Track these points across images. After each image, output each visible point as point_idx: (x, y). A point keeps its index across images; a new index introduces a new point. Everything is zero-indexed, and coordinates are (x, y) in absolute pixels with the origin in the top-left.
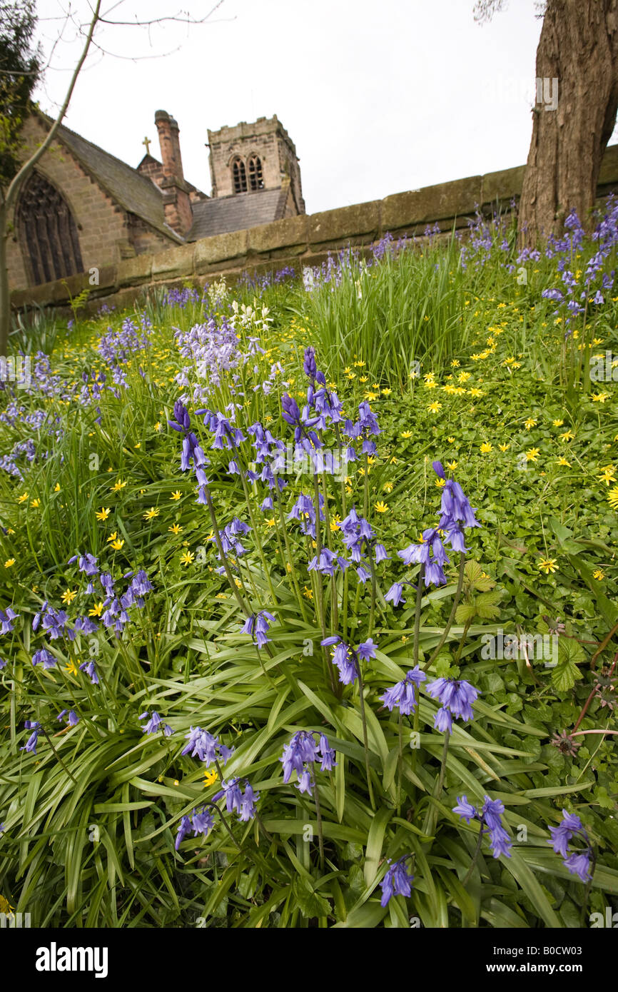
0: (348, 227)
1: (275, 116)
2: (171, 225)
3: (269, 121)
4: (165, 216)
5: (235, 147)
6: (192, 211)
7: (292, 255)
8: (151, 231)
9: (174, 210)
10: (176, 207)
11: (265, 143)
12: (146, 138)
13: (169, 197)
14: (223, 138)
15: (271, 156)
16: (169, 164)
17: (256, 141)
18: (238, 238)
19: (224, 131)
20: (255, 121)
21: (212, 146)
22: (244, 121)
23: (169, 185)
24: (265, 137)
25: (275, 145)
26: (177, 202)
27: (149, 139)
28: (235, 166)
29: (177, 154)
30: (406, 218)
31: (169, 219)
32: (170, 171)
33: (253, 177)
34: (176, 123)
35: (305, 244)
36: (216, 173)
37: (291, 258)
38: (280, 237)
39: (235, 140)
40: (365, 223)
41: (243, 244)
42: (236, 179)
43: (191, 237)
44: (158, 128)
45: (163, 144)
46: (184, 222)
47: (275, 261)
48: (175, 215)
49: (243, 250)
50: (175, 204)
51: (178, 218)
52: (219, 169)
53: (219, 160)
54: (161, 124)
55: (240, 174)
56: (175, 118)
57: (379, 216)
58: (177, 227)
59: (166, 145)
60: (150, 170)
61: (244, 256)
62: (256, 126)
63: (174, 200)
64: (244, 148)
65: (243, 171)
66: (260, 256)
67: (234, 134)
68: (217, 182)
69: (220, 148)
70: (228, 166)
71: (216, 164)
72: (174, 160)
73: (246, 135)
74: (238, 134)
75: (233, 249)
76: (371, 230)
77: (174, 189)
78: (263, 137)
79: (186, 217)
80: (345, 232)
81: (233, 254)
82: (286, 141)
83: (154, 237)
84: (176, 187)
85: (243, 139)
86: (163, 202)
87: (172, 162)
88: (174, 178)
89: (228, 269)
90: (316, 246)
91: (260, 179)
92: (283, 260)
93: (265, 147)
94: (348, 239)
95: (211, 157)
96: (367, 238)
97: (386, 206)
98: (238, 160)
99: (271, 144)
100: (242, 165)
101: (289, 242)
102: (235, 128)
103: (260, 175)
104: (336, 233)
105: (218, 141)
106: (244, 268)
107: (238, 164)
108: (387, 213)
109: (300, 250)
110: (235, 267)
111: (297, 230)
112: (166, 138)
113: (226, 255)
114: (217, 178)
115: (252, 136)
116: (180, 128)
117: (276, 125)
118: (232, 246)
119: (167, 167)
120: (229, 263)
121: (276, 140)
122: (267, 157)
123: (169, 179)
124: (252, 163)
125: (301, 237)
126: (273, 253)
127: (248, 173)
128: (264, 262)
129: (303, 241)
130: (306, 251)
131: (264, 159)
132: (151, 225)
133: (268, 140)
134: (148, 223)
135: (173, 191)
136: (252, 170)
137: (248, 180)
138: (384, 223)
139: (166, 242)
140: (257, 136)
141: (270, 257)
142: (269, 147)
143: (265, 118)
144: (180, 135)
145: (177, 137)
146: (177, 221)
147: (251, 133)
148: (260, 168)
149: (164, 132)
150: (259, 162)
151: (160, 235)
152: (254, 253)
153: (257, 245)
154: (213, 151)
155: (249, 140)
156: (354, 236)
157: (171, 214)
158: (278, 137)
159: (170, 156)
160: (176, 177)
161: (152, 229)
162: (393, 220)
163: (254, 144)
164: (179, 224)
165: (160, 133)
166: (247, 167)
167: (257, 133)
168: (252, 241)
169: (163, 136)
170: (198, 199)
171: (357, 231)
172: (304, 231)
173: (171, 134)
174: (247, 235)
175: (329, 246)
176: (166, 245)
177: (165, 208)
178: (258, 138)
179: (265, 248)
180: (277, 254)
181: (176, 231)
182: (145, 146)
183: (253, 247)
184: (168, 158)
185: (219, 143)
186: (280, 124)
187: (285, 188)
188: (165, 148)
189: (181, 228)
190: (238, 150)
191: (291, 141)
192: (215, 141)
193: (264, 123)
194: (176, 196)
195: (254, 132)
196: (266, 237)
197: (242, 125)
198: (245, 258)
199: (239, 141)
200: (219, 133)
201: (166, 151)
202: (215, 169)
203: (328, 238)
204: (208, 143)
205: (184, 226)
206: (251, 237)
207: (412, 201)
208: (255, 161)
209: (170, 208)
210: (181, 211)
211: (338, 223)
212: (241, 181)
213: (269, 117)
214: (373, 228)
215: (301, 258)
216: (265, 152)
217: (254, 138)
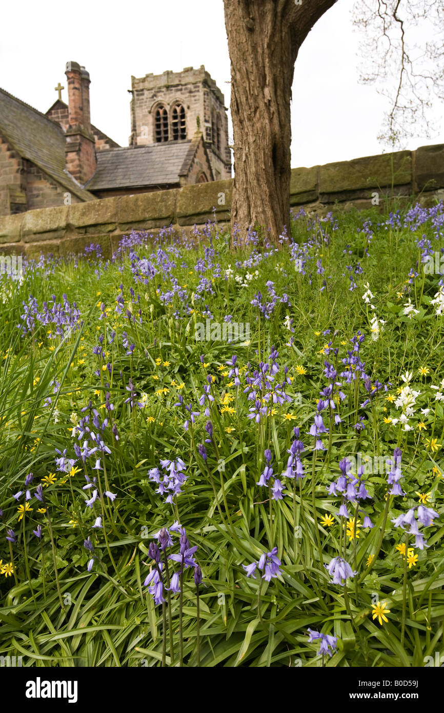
0: (149, 211)
1: (203, 67)
2: (72, 173)
3: (196, 71)
4: (67, 163)
5: (159, 94)
6: (96, 159)
7: (103, 232)
8: (45, 179)
9: (76, 157)
10: (78, 154)
11: (191, 92)
12: (59, 84)
13: (72, 145)
14: (147, 85)
15: (195, 106)
16: (76, 113)
17: (181, 90)
18: (61, 212)
19: (149, 79)
20: (182, 70)
21: (135, 93)
22: (170, 70)
23: (73, 133)
24: (190, 86)
25: (200, 95)
26: (80, 150)
27: (62, 85)
28: (158, 113)
29: (85, 104)
30: (196, 207)
31: (70, 166)
32: (76, 119)
33: (175, 124)
34: (88, 74)
35: (114, 223)
36: (137, 119)
37: (103, 234)
38: (95, 215)
39: (160, 88)
40: (164, 209)
41: (64, 218)
42: (158, 126)
43: (93, 185)
44: (68, 78)
45: (71, 94)
46: (86, 169)
47: (89, 236)
48: (77, 162)
49: (63, 224)
50: (78, 152)
51: (80, 166)
52: (141, 115)
53: (141, 106)
54: (71, 75)
55: (162, 121)
56: (87, 69)
57: (175, 204)
58: (78, 175)
59: (74, 94)
60: (60, 115)
61: (63, 229)
62: (182, 75)
63: (77, 148)
64: (168, 96)
65: (166, 119)
66: (77, 230)
67: (158, 82)
68: (137, 128)
69: (143, 94)
70: (150, 112)
71: (138, 110)
72: (81, 109)
73: (170, 84)
74: (163, 82)
75: (55, 222)
76: (167, 215)
77: (78, 137)
78: (189, 86)
79: (89, 165)
80: (147, 216)
81: (54, 226)
82: (213, 92)
83: (48, 185)
84: (81, 135)
85: (168, 87)
86: (66, 150)
87: (79, 111)
88: (80, 127)
89: (50, 239)
90: (124, 226)
91: (183, 127)
92: (96, 235)
93: (191, 96)
94: (150, 222)
95: (133, 102)
96: (165, 222)
97: (181, 196)
98: (161, 108)
99: (196, 94)
100: (165, 112)
101: (101, 221)
102: (160, 76)
103: (183, 123)
104: (139, 216)
105: (141, 88)
106: (64, 240)
107: (161, 111)
108: (181, 202)
109: (110, 228)
110: (55, 238)
111: (108, 211)
112: (75, 88)
113: (48, 227)
114: (137, 124)
115: (178, 85)
116: (91, 78)
117: (203, 75)
118: (54, 219)
119: (74, 116)
120: (51, 235)
121: (202, 90)
122: (191, 106)
123: (74, 127)
124: (175, 111)
125: (112, 217)
126: (88, 229)
127: (171, 121)
128: (80, 236)
129: (113, 221)
130: (115, 229)
131: (188, 108)
132: (46, 173)
133: (193, 90)
134: (43, 171)
135: (77, 140)
136: (175, 117)
137: (170, 128)
138: (178, 210)
139: (59, 190)
140: (182, 85)
141: (86, 232)
142: (194, 96)
143: (192, 69)
144: (91, 86)
145: (88, 88)
146: (78, 169)
147: (177, 82)
148: (183, 116)
149: (73, 83)
150: (183, 110)
151: (54, 182)
152: (73, 228)
153: (75, 222)
154: (136, 97)
155: (173, 89)
156: (155, 219)
157: (72, 161)
158: (204, 87)
159: (78, 105)
160: (82, 126)
161: (47, 177)
162: (185, 208)
163: (179, 93)
164: (80, 172)
165: (69, 83)
166: (170, 115)
167: (183, 83)
168: (71, 216)
169: (72, 86)
170: (107, 147)
171: (156, 216)
172: (114, 212)
173: (81, 85)
174: (68, 211)
175: (135, 226)
176: (59, 194)
177: (67, 155)
178: (183, 87)
179: (81, 224)
180: (91, 230)
181: (76, 178)
182: (57, 92)
183: (71, 222)
184: (75, 107)
185: (142, 90)
186: (207, 75)
187: (196, 141)
188: (73, 98)
189: (82, 175)
190: (162, 98)
191: (219, 90)
192: (138, 89)
193: (190, 73)
194: (80, 144)
195: (180, 81)
196: (83, 214)
197: (168, 73)
198: (64, 232)
199: (164, 89)
200: (144, 80)
201: (74, 101)
202: (137, 115)
203: (133, 220)
204: (131, 89)
205: (85, 174)
206: (71, 213)
207: (201, 193)
208: (178, 109)
209: (72, 156)
210: (84, 158)
211: (142, 207)
212: (162, 128)
213: (197, 67)
214: (170, 214)
215: (111, 235)
216: (191, 101)
217: (180, 87)
